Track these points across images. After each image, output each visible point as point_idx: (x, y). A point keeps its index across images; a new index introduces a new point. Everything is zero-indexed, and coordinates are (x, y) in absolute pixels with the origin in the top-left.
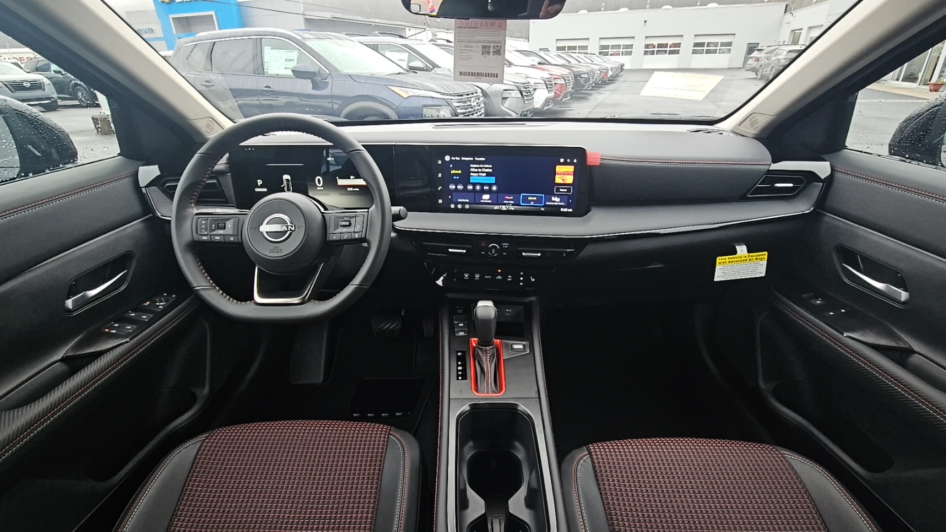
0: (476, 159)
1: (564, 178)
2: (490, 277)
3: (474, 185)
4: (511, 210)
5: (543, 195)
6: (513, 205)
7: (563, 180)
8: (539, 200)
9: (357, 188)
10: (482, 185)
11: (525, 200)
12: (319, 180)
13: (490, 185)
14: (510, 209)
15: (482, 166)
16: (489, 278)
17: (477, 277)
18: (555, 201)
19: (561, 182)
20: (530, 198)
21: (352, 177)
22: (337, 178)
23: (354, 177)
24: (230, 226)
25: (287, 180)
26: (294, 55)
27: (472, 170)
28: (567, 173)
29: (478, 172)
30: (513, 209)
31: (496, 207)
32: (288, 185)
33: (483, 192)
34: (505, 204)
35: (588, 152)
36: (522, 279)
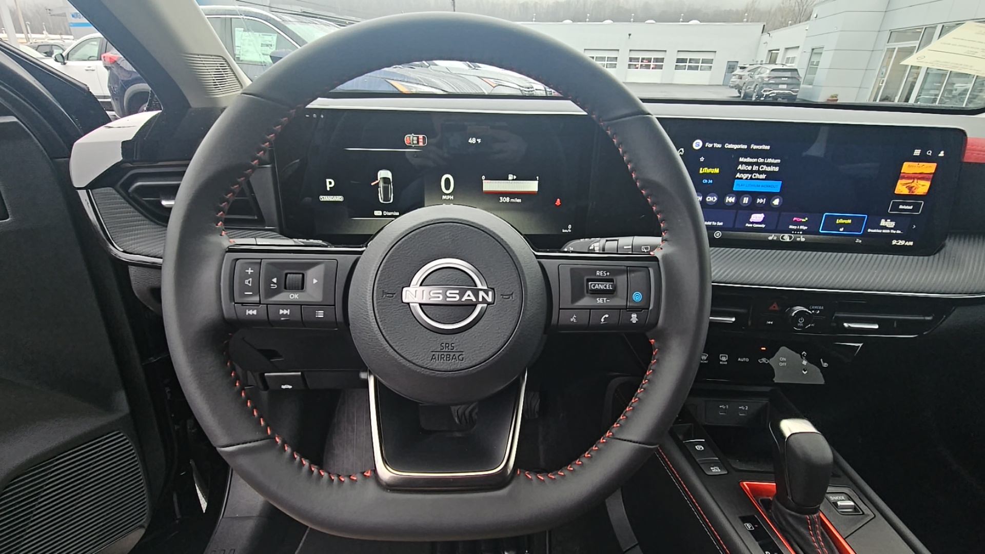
0: (754, 147)
1: (913, 185)
2: (747, 360)
3: (739, 195)
4: (800, 242)
5: (866, 216)
6: (805, 232)
7: (910, 188)
8: (857, 223)
9: (520, 198)
10: (754, 195)
11: (831, 224)
12: (447, 180)
13: (770, 196)
14: (798, 239)
15: (761, 160)
16: (745, 362)
17: (724, 359)
18: (885, 228)
19: (905, 191)
20: (838, 221)
21: (511, 177)
22: (483, 177)
23: (515, 177)
24: (315, 281)
25: (386, 180)
26: (272, 39)
27: (740, 167)
28: (920, 176)
29: (751, 172)
30: (803, 240)
31: (772, 237)
32: (386, 190)
33: (754, 208)
34: (790, 231)
35: (968, 135)
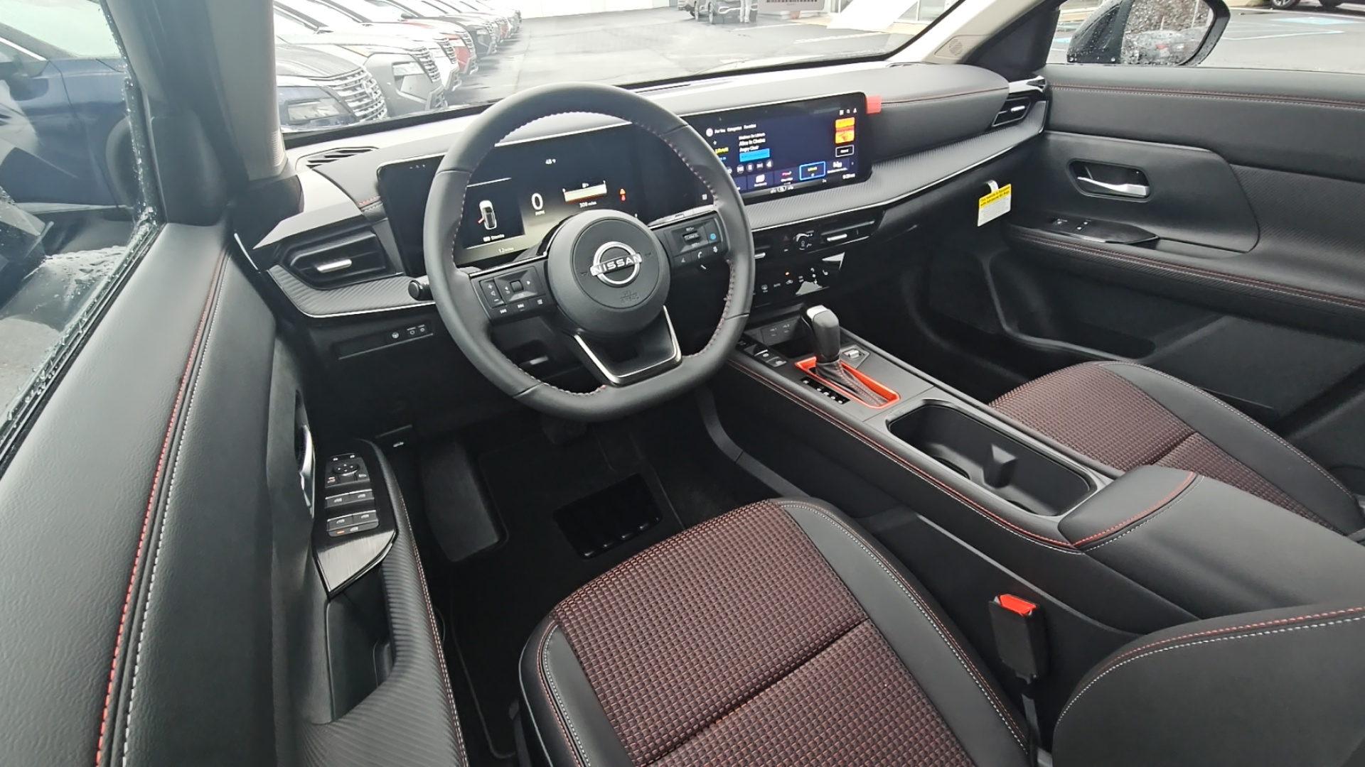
0: (746, 127)
1: (845, 135)
2: (780, 284)
3: (745, 164)
4: (791, 190)
5: (824, 162)
6: (792, 182)
7: (844, 138)
8: (819, 171)
9: (594, 201)
10: (755, 162)
11: (806, 173)
12: (537, 199)
13: (764, 161)
14: (789, 189)
15: (753, 136)
16: (777, 287)
17: (765, 288)
18: (836, 168)
19: (842, 141)
20: (810, 170)
21: (584, 185)
22: (564, 190)
23: (588, 185)
25: (488, 210)
27: (742, 144)
28: (847, 128)
29: (749, 146)
30: (792, 188)
31: (773, 191)
32: (489, 217)
33: (757, 172)
34: (782, 184)
35: (867, 95)
36: (814, 276)
